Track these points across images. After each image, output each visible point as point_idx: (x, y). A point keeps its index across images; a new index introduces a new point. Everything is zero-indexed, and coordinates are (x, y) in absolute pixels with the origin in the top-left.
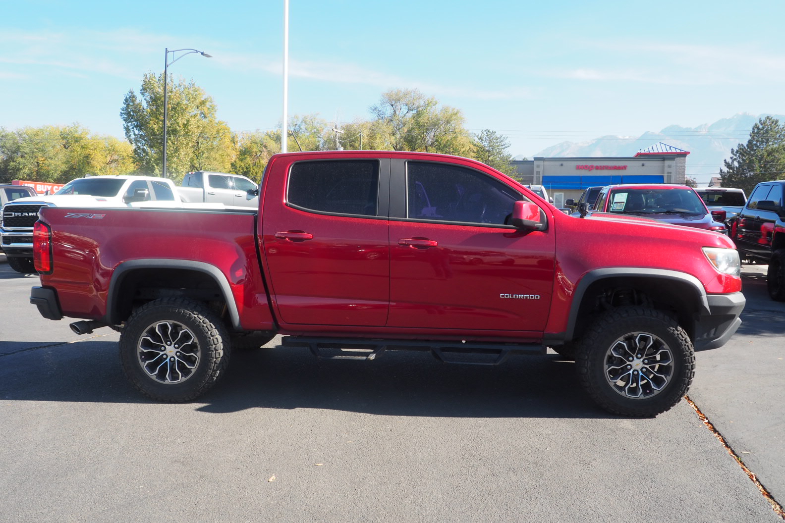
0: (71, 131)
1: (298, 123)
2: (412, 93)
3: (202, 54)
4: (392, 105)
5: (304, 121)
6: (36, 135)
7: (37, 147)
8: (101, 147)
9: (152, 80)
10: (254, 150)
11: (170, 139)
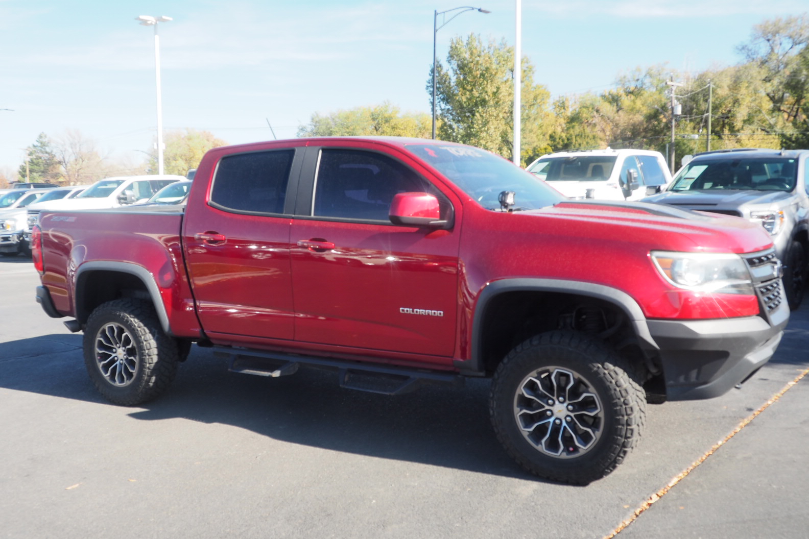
0: (381, 111)
1: (641, 77)
2: (799, 20)
3: (480, 10)
4: (768, 40)
5: (649, 74)
6: (347, 118)
7: (348, 130)
8: (411, 126)
9: (459, 44)
10: (584, 115)
11: (478, 112)
